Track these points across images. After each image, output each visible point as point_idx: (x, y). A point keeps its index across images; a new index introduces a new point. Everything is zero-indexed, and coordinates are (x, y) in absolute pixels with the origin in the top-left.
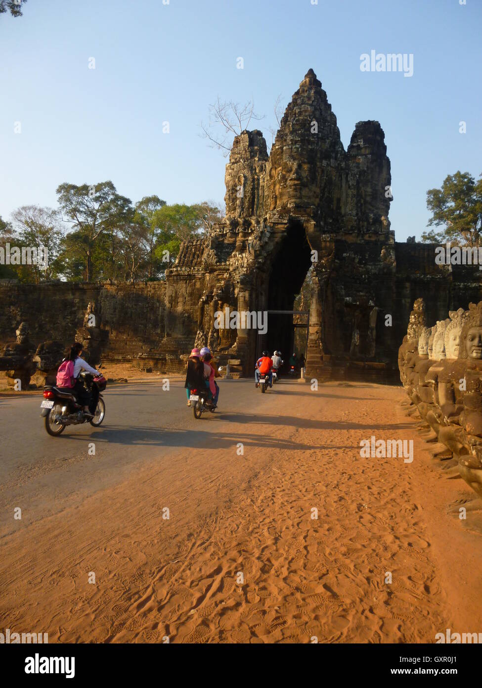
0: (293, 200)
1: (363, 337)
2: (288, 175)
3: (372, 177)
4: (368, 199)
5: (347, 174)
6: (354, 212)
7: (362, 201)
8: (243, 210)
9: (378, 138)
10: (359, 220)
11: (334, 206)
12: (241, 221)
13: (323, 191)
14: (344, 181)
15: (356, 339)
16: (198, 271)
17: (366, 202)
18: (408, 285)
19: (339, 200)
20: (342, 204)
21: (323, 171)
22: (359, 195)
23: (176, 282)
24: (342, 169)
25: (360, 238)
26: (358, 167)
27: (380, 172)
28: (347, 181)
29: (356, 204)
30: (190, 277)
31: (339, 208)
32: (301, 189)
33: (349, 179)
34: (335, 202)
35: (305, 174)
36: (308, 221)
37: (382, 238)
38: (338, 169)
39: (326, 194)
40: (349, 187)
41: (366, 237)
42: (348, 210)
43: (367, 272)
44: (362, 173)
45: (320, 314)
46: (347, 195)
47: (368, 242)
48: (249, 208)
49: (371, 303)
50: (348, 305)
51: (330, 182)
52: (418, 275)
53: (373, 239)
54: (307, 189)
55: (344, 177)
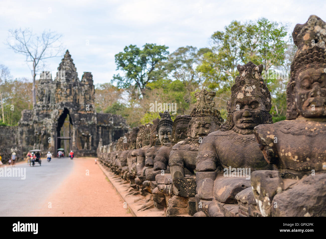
0: (65, 101)
1: (88, 144)
2: (62, 92)
3: (89, 92)
4: (88, 99)
5: (81, 91)
6: (84, 104)
7: (86, 100)
8: (46, 101)
9: (91, 78)
11: (77, 102)
12: (45, 105)
13: (74, 97)
14: (80, 93)
15: (86, 145)
16: (31, 123)
19: (79, 100)
21: (73, 91)
22: (85, 98)
23: (23, 127)
25: (86, 112)
26: (85, 89)
28: (81, 93)
29: (84, 101)
30: (28, 125)
31: (79, 102)
32: (67, 97)
34: (77, 100)
36: (70, 108)
38: (78, 89)
39: (75, 98)
40: (82, 95)
41: (88, 112)
42: (81, 103)
43: (88, 124)
44: (86, 91)
45: (75, 139)
46: (81, 98)
47: (88, 114)
48: (48, 101)
49: (90, 135)
50: (83, 135)
51: (76, 94)
52: (103, 125)
53: (90, 113)
54: (69, 97)
55: (80, 92)
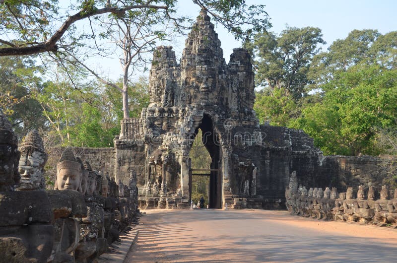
0: (204, 101)
1: (250, 184)
2: (199, 84)
3: (246, 86)
4: (244, 99)
5: (232, 83)
6: (236, 107)
7: (241, 100)
8: (166, 102)
9: (248, 60)
10: (239, 112)
11: (225, 103)
12: (166, 109)
14: (230, 87)
15: (247, 184)
17: (242, 100)
18: (268, 152)
19: (227, 99)
20: (229, 102)
21: (219, 82)
22: (239, 97)
24: (229, 80)
25: (240, 123)
26: (238, 79)
27: (250, 82)
28: (232, 88)
29: (238, 102)
30: (133, 145)
31: (227, 104)
32: (208, 94)
33: (233, 86)
34: (225, 101)
35: (210, 85)
36: (214, 115)
37: (252, 124)
38: (227, 80)
39: (220, 96)
40: (233, 91)
41: (244, 123)
42: (232, 106)
44: (241, 83)
45: (230, 172)
46: (232, 97)
47: (245, 126)
48: (170, 101)
49: (253, 165)
50: (241, 166)
51: (222, 88)
52: (274, 147)
53: (247, 124)
54: (211, 94)
55: (230, 85)
